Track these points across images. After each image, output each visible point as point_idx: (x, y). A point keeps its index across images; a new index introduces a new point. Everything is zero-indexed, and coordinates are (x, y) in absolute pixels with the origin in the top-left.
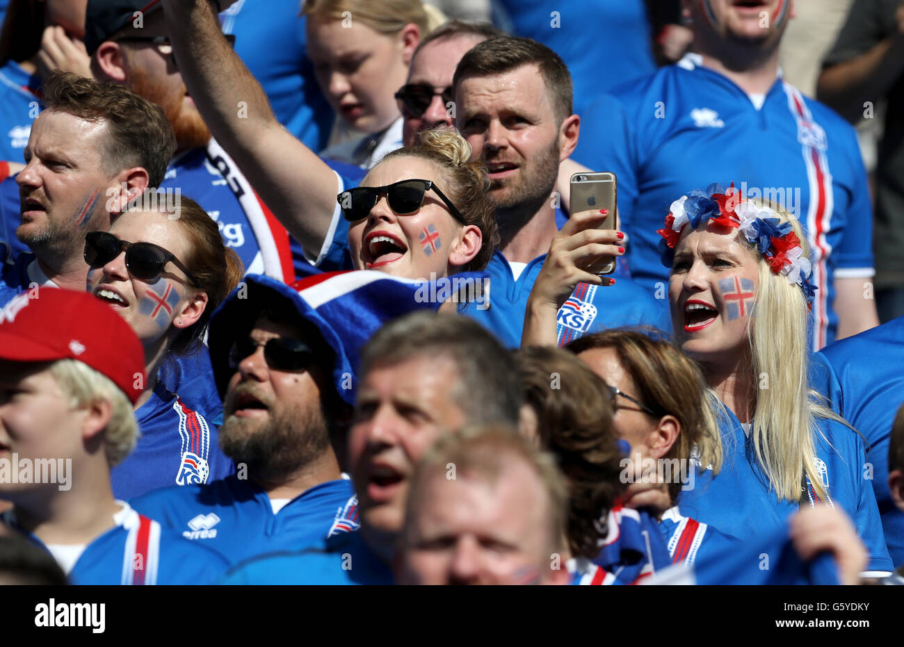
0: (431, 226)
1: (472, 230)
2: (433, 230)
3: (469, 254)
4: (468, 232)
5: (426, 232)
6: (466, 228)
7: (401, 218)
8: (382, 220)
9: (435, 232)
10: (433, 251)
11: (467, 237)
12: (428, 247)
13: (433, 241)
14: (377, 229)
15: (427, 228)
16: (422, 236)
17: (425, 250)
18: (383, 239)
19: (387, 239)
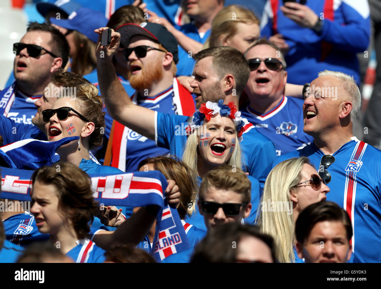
0: (71, 124)
1: (91, 124)
2: (72, 126)
3: (89, 133)
4: (89, 125)
5: (69, 126)
6: (88, 123)
7: (60, 121)
8: (54, 122)
9: (73, 126)
10: (72, 133)
11: (89, 126)
12: (70, 132)
13: (72, 130)
14: (52, 125)
15: (69, 125)
16: (67, 128)
17: (69, 133)
18: (54, 129)
19: (56, 129)
